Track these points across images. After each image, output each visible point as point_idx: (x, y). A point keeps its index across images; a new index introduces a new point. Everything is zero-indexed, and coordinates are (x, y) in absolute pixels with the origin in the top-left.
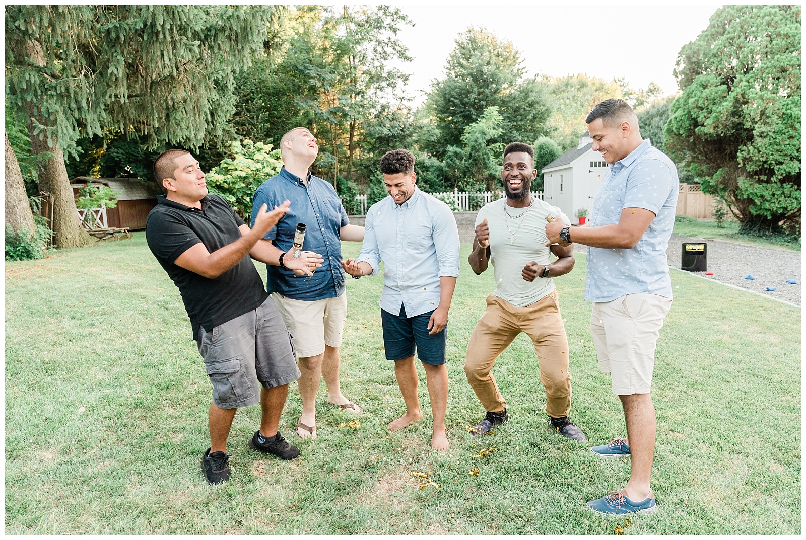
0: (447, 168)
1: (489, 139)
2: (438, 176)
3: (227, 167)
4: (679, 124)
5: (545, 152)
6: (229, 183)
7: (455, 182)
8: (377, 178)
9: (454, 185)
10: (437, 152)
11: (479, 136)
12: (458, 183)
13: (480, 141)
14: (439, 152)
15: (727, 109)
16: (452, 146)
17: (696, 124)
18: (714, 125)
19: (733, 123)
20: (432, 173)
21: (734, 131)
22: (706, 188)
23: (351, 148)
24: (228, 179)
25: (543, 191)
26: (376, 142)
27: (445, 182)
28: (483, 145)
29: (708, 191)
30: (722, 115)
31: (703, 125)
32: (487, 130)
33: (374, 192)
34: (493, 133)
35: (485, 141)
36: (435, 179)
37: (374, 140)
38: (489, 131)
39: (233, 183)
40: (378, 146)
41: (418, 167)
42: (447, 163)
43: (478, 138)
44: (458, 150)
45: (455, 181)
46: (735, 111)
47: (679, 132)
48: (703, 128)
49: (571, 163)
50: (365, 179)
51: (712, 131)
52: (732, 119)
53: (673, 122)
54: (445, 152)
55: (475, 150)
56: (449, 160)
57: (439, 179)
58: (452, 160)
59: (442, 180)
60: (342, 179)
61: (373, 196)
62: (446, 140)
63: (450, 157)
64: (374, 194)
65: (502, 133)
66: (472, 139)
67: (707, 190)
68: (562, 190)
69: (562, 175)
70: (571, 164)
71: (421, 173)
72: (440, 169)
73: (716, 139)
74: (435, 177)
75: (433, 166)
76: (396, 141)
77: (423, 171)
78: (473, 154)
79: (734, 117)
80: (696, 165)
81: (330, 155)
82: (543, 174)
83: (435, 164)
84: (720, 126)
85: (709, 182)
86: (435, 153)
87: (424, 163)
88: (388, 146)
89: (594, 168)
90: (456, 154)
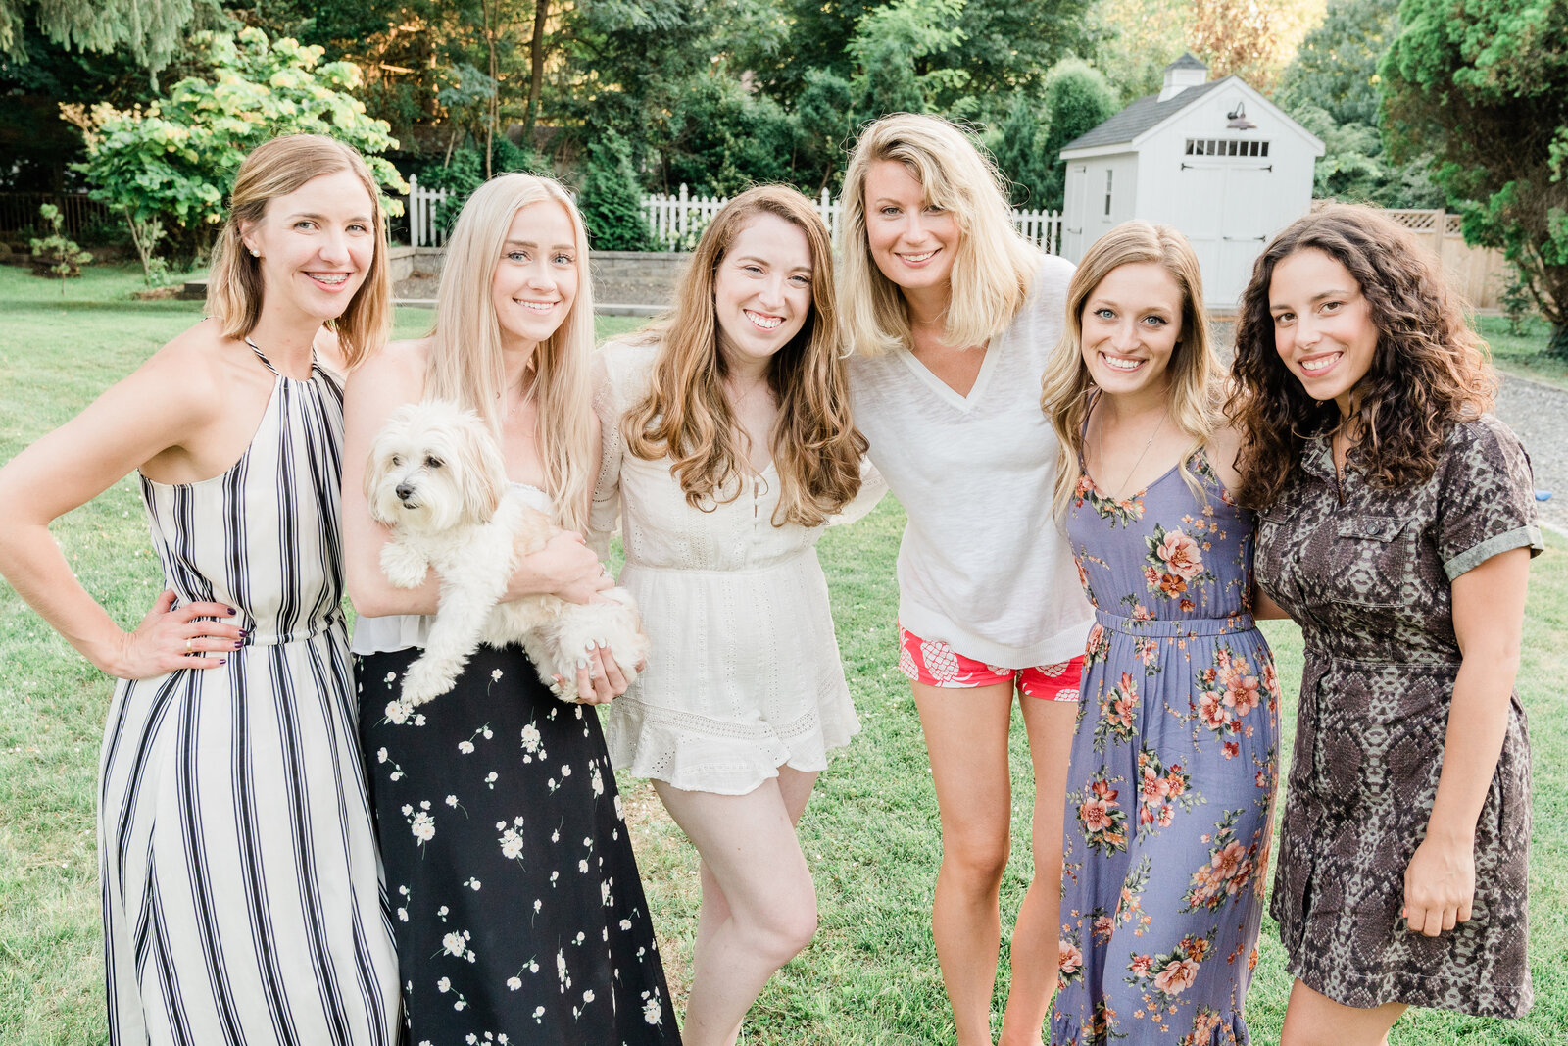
0: (802, 132)
1: (925, 52)
2: (778, 151)
3: (194, 104)
4: (1417, 56)
5: (1073, 103)
6: (204, 151)
7: (824, 172)
8: (607, 150)
9: (821, 179)
10: (780, 80)
11: (895, 45)
12: (831, 176)
13: (898, 59)
14: (786, 80)
15: (1532, 26)
16: (822, 68)
17: (1457, 59)
18: (1498, 67)
19: (1546, 65)
20: (763, 142)
21: (1548, 85)
22: (1474, 229)
23: (538, 52)
24: (200, 137)
25: (1060, 209)
26: (607, 44)
27: (796, 170)
28: (906, 73)
29: (1479, 240)
30: (1519, 42)
31: (1471, 65)
32: (918, 29)
33: (597, 188)
34: (934, 39)
35: (911, 61)
36: (770, 159)
37: (603, 38)
38: (926, 31)
39: (215, 150)
40: (612, 54)
41: (724, 124)
42: (805, 115)
43: (892, 52)
44: (838, 82)
45: (824, 168)
46: (1553, 34)
47: (1414, 76)
48: (1472, 71)
49: (1136, 141)
50: (574, 147)
51: (1492, 82)
52: (1544, 54)
53: (1401, 50)
54: (799, 85)
55: (882, 84)
56: (809, 109)
57: (781, 160)
58: (817, 109)
59: (787, 163)
60: (510, 144)
61: (593, 198)
62: (805, 47)
63: (812, 99)
64: (598, 193)
65: (960, 39)
66: (877, 55)
67: (1475, 235)
68: (1108, 212)
69: (1110, 172)
70: (1137, 144)
71: (732, 141)
72: (784, 132)
73: (1502, 103)
74: (769, 153)
75: (765, 122)
76: (665, 47)
77: (736, 136)
78: (876, 97)
79: (1550, 50)
80: (1454, 167)
81: (479, 75)
82: (1064, 164)
83: (770, 117)
84: (1514, 69)
85: (1480, 215)
86: (773, 82)
87: (740, 112)
88: (643, 56)
89: (1194, 156)
90: (831, 93)
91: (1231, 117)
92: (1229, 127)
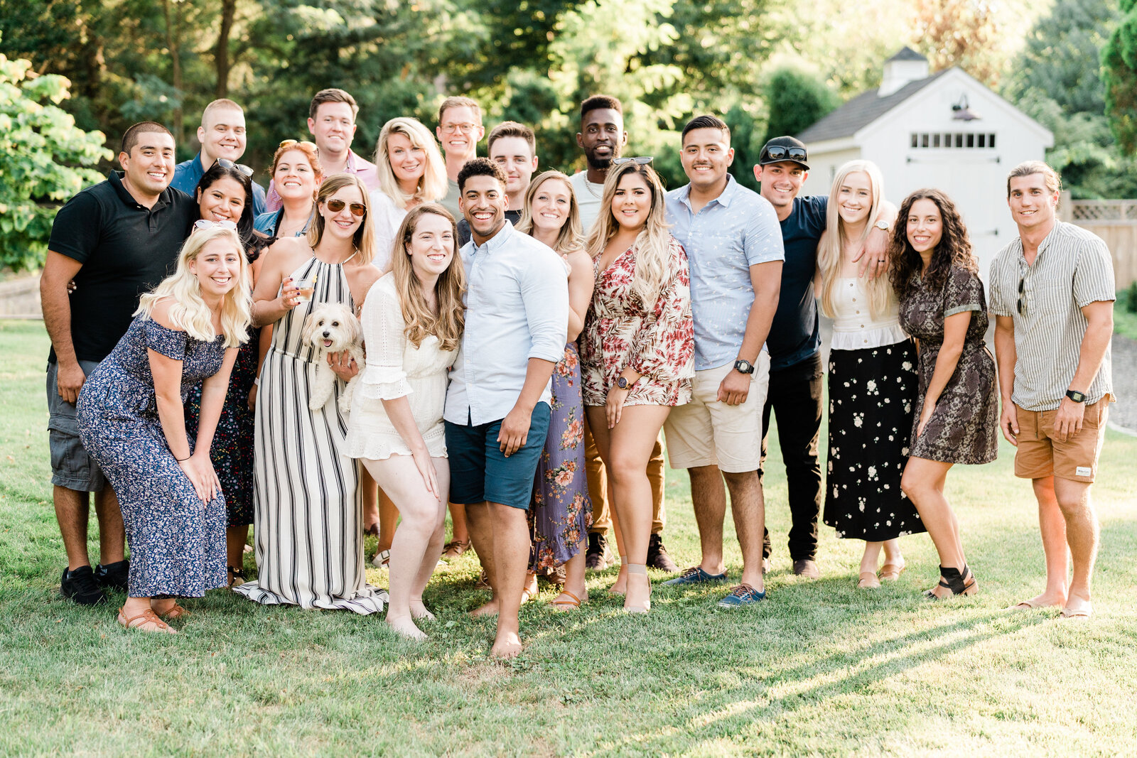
5: (791, 98)
49: (859, 136)
53: (1122, 38)
70: (861, 137)
81: (162, 85)
89: (920, 151)
91: (956, 108)
92: (956, 118)
